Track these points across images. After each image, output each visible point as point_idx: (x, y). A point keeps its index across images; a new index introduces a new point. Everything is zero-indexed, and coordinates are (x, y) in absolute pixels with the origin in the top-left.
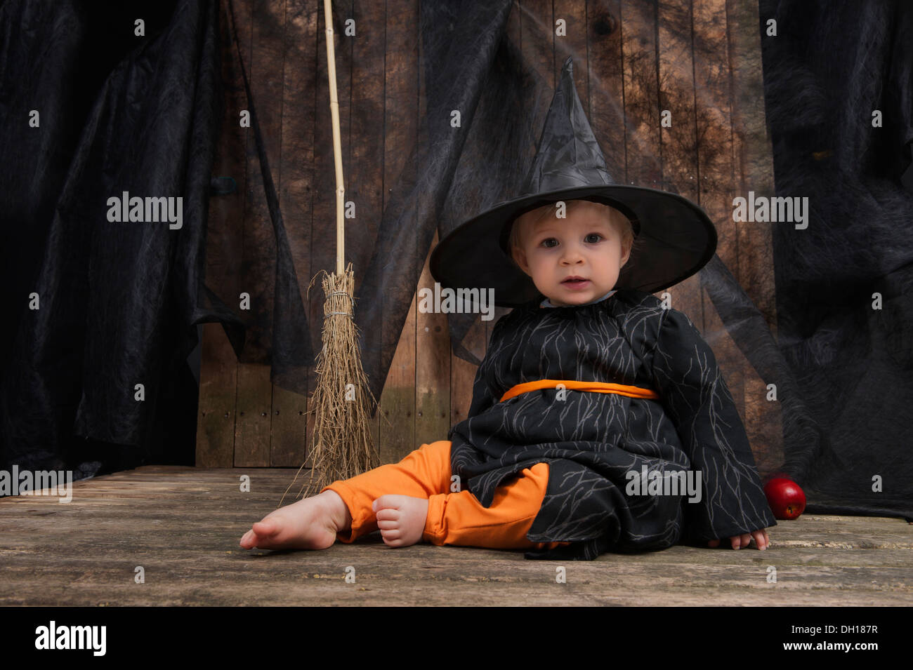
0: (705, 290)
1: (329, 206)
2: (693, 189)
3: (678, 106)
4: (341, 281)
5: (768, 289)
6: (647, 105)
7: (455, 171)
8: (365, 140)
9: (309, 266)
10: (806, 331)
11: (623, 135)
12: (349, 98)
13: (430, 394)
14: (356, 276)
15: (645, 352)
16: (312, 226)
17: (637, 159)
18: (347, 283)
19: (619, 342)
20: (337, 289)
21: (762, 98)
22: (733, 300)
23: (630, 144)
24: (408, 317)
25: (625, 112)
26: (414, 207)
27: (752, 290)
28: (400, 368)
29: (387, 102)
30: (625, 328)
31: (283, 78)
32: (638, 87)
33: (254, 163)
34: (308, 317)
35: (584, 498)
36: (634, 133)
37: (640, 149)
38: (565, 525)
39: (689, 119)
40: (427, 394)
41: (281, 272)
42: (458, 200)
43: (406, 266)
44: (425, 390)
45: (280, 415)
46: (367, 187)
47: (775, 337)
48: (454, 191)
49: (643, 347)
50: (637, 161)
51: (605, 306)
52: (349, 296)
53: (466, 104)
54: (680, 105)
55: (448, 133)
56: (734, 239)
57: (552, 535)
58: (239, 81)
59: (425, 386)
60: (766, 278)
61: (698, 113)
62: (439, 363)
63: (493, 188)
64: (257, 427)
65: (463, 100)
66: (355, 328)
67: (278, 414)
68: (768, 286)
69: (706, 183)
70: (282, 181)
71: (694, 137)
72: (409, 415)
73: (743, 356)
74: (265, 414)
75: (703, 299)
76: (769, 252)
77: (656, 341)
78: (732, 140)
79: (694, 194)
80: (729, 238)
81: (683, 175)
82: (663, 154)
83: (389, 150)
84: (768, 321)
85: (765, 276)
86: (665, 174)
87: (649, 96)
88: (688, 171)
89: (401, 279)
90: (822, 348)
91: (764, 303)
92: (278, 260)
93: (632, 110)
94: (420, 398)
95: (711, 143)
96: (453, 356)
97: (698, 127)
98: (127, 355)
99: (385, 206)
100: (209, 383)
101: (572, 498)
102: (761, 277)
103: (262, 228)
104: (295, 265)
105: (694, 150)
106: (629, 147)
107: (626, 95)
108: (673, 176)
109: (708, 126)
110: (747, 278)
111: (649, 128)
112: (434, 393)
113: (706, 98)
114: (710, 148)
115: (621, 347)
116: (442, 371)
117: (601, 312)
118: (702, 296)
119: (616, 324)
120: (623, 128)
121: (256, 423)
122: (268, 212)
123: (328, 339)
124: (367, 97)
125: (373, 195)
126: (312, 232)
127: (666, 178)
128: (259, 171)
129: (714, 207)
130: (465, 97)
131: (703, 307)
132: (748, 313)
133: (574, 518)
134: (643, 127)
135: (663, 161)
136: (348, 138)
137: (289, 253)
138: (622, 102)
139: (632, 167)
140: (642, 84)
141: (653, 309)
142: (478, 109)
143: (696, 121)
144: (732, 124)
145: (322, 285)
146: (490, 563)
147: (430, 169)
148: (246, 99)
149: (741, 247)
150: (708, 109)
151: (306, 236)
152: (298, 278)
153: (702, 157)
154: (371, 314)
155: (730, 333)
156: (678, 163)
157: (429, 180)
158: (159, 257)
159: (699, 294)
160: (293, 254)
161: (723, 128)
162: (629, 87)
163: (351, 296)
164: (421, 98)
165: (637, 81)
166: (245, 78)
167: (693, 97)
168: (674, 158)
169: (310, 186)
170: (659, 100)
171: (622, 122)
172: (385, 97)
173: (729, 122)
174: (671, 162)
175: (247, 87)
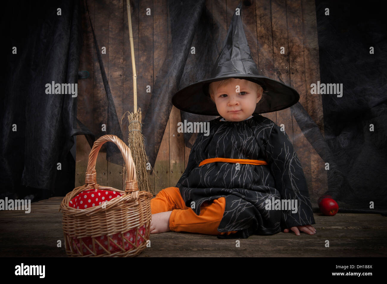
0: (293, 116)
1: (130, 83)
2: (287, 72)
3: (281, 37)
4: (136, 116)
5: (320, 115)
6: (267, 36)
7: (184, 67)
8: (145, 54)
9: (122, 109)
10: (337, 133)
11: (257, 49)
12: (138, 35)
13: (176, 163)
14: (142, 113)
15: (263, 144)
16: (123, 92)
17: (263, 60)
18: (139, 117)
19: (252, 139)
20: (134, 119)
21: (317, 32)
22: (306, 120)
23: (260, 53)
24: (165, 131)
25: (257, 40)
26: (167, 83)
27: (313, 116)
28: (163, 152)
29: (154, 37)
30: (255, 132)
31: (109, 27)
32: (263, 29)
33: (97, 64)
34: (122, 131)
35: (241, 211)
36: (261, 49)
37: (265, 55)
38: (234, 224)
39: (285, 42)
40: (175, 163)
41: (110, 112)
42: (186, 79)
43: (164, 108)
44: (174, 162)
45: (111, 174)
46: (146, 74)
47: (323, 135)
48: (184, 75)
49: (262, 142)
50: (263, 61)
51: (247, 122)
52: (139, 122)
53: (188, 37)
54: (282, 36)
55: (181, 50)
56: (305, 94)
57: (228, 229)
58: (90, 29)
59: (173, 160)
60: (319, 110)
61: (289, 40)
62: (179, 150)
63: (201, 74)
64: (101, 179)
65: (187, 36)
66: (143, 136)
67: (110, 174)
68: (320, 114)
69: (293, 70)
70: (109, 72)
71: (288, 50)
72: (167, 172)
73: (310, 144)
74: (105, 174)
75: (292, 121)
76: (320, 99)
77: (268, 139)
78: (304, 51)
79: (288, 75)
80: (303, 93)
81: (283, 66)
82: (274, 57)
83: (156, 58)
84: (320, 129)
85: (319, 109)
86: (275, 66)
87: (268, 33)
88: (285, 65)
89: (162, 114)
90: (343, 140)
91: (319, 121)
92: (108, 107)
93: (260, 39)
94: (171, 165)
95: (295, 53)
96: (185, 147)
97: (289, 46)
98: (43, 150)
99: (155, 82)
100: (80, 161)
101: (236, 211)
102: (317, 110)
103: (101, 93)
104: (116, 109)
105: (287, 56)
106: (259, 55)
107: (258, 32)
108: (279, 67)
109: (294, 45)
110: (311, 110)
111: (268, 46)
112: (178, 163)
113: (292, 33)
114: (295, 55)
115: (252, 141)
116: (180, 153)
117: (245, 125)
118: (292, 119)
119: (251, 131)
120: (257, 46)
121: (101, 178)
122: (103, 86)
123: (130, 142)
124: (145, 35)
125: (149, 78)
126: (123, 95)
127: (276, 68)
128: (99, 68)
129: (297, 80)
130: (188, 34)
131: (292, 124)
132: (312, 126)
133: (237, 220)
134: (266, 46)
135: (274, 61)
136: (138, 53)
137: (113, 104)
138: (256, 35)
139: (261, 63)
140: (265, 27)
141: (268, 125)
142: (194, 39)
143: (288, 43)
144: (304, 44)
145: (127, 118)
146: (203, 241)
147: (174, 66)
148: (93, 37)
149: (308, 97)
150: (293, 38)
151: (120, 96)
152: (118, 114)
153: (291, 59)
154: (149, 129)
155: (304, 135)
156: (281, 61)
157: (173, 71)
158: (56, 107)
159: (291, 118)
160: (115, 105)
161: (300, 46)
162: (259, 29)
163: (140, 122)
164: (169, 35)
165: (262, 26)
166: (92, 27)
167: (287, 32)
168: (279, 59)
169: (121, 74)
170: (272, 35)
171: (257, 44)
172: (153, 34)
173: (302, 43)
174: (278, 61)
175: (93, 31)
